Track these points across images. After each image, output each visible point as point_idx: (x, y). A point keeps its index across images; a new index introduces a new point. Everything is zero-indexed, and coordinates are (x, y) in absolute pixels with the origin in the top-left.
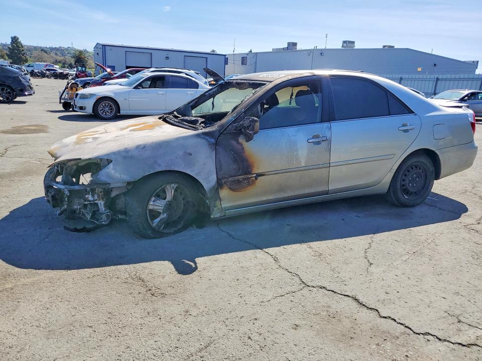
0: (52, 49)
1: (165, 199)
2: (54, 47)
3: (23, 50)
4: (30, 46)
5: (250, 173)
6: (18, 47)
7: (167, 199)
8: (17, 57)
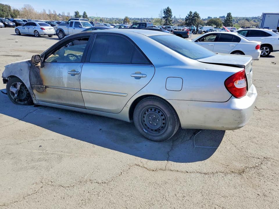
0: (253, 18)
1: (17, 88)
2: (254, 17)
3: (232, 20)
4: (241, 17)
5: (42, 84)
6: (230, 19)
7: (17, 89)
8: (228, 24)
